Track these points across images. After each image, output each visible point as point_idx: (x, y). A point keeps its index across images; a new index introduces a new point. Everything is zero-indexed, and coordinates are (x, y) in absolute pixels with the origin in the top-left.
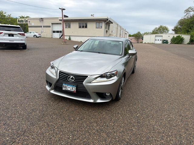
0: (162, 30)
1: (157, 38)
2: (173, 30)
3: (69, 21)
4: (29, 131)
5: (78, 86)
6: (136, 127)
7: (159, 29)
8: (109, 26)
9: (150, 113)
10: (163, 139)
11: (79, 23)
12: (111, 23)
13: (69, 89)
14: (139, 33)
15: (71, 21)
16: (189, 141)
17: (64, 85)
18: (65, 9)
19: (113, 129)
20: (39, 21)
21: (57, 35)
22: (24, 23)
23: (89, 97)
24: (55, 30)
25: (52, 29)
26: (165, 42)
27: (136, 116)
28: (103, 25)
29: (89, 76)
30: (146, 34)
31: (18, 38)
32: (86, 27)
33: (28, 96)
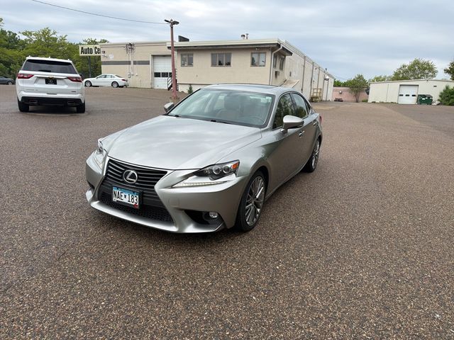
0: (419, 70)
1: (405, 91)
2: (447, 71)
3: (191, 50)
4: (18, 285)
5: (143, 193)
6: (260, 294)
7: (412, 68)
8: (283, 60)
9: (310, 265)
10: (315, 325)
11: (212, 54)
12: (287, 54)
13: (126, 200)
14: (360, 77)
15: (193, 50)
16: (379, 335)
17: (115, 190)
18: (177, 23)
19: (207, 293)
20: (123, 50)
21: (163, 83)
22: (94, 54)
23: (169, 221)
24: (166, 72)
25: (153, 68)
26: (425, 100)
27: (273, 269)
28: (268, 58)
29: (169, 172)
30: (379, 80)
31: (65, 87)
32: (229, 64)
33: (45, 214)
